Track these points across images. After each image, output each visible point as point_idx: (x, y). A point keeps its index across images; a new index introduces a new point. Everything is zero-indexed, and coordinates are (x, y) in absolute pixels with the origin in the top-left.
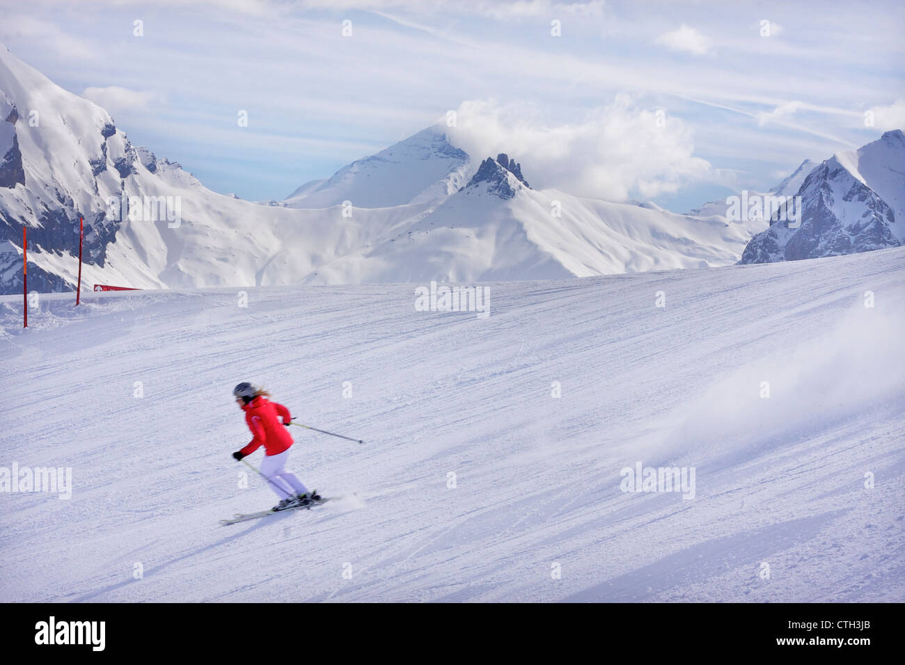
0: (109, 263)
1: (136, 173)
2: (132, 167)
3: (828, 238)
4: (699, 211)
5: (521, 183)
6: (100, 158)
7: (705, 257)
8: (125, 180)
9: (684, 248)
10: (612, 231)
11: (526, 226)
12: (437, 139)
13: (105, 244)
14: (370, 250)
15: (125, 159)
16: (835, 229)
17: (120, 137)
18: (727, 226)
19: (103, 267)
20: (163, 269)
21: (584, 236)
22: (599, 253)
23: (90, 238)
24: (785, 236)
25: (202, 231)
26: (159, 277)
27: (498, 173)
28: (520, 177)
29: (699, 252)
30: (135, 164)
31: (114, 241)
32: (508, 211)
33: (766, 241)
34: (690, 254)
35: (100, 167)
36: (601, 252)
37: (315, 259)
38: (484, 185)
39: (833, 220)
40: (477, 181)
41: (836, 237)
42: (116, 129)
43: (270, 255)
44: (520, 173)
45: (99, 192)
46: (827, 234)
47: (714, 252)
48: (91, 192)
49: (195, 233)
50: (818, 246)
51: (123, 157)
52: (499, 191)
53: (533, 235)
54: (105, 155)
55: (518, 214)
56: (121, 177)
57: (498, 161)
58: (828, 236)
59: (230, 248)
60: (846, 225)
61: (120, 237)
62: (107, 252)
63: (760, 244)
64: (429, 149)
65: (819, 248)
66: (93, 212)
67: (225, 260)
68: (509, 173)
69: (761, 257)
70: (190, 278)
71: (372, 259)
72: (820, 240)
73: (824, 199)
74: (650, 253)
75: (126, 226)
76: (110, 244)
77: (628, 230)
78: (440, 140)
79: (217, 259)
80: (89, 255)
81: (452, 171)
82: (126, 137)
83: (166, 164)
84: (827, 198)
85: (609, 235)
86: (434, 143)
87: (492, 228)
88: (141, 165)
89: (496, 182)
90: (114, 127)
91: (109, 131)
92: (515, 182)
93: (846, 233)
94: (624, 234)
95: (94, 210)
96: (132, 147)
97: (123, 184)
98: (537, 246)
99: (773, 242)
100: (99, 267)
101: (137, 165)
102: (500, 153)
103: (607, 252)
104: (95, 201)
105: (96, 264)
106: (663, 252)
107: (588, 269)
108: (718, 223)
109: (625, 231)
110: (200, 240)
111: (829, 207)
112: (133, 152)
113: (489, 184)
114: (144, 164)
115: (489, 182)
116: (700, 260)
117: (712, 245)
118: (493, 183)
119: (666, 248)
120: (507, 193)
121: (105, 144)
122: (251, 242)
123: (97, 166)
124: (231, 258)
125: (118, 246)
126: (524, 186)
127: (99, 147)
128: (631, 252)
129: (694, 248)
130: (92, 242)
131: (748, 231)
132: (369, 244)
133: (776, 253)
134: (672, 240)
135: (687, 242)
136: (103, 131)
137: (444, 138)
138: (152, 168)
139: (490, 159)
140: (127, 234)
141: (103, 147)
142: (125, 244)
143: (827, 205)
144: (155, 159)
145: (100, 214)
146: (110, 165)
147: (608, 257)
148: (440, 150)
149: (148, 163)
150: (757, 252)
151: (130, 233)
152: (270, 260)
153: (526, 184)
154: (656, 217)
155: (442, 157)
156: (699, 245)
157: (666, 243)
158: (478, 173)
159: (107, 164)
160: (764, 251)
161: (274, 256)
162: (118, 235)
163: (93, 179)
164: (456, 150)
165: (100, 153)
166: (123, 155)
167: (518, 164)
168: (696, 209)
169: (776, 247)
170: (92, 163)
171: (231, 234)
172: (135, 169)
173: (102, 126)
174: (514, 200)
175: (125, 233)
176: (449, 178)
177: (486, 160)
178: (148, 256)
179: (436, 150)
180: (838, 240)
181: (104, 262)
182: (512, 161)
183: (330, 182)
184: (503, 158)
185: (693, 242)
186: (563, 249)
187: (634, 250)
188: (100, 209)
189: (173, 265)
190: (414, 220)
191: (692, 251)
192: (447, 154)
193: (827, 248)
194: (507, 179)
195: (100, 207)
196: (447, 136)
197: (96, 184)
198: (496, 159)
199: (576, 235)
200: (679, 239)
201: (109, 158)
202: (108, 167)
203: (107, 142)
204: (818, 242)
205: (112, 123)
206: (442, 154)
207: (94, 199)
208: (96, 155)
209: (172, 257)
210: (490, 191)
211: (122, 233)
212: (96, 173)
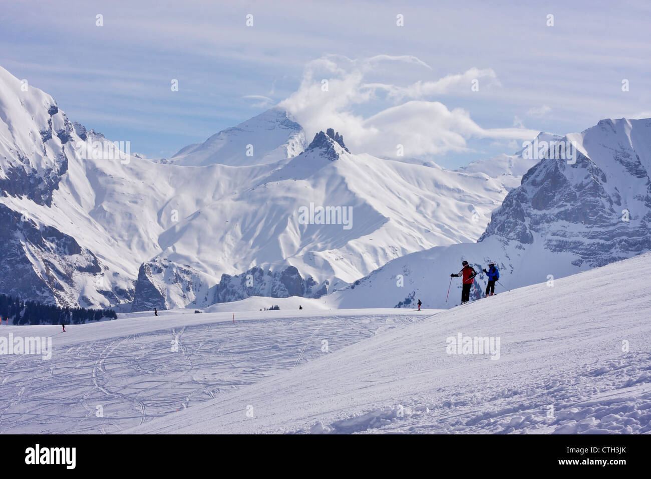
0: (55, 204)
1: (72, 141)
2: (69, 136)
3: (561, 193)
4: (465, 168)
5: (343, 149)
6: (47, 129)
7: (472, 202)
8: (64, 145)
9: (457, 195)
10: (408, 184)
11: (347, 180)
12: (280, 115)
13: (51, 190)
14: (237, 196)
15: (64, 131)
16: (566, 187)
17: (61, 115)
18: (487, 180)
19: (50, 207)
20: (92, 208)
21: (387, 187)
22: (398, 199)
23: (41, 187)
24: (532, 192)
25: (120, 182)
26: (90, 214)
27: (327, 142)
28: (342, 145)
29: (468, 198)
30: (72, 134)
31: (57, 188)
32: (334, 168)
33: (519, 195)
34: (461, 200)
35: (47, 136)
36: (399, 198)
37: (199, 202)
38: (317, 150)
39: (565, 181)
40: (313, 148)
41: (567, 192)
42: (59, 109)
43: (167, 199)
44: (343, 142)
45: (47, 154)
46: (560, 190)
47: (478, 198)
48: (41, 154)
49: (114, 183)
50: (554, 198)
51: (63, 129)
52: (328, 154)
53: (352, 186)
54: (51, 128)
55: (342, 171)
56: (62, 143)
57: (327, 134)
58: (560, 191)
59: (139, 194)
60: (574, 184)
61: (62, 186)
62: (53, 196)
63: (515, 197)
64: (274, 123)
65: (555, 200)
66: (43, 168)
67: (136, 202)
68: (335, 142)
69: (516, 206)
70: (111, 215)
71: (239, 203)
72: (556, 194)
73: (559, 166)
74: (433, 199)
75: (66, 178)
76: (55, 191)
77: (418, 183)
78: (282, 116)
79: (130, 202)
80: (41, 198)
81: (291, 138)
82: (65, 115)
83: (93, 134)
84: (561, 166)
85: (405, 186)
86: (278, 118)
87: (323, 181)
88: (76, 135)
89: (325, 148)
90: (57, 108)
91: (53, 111)
92: (339, 149)
93: (573, 189)
94: (414, 185)
95: (44, 167)
96: (69, 122)
97: (63, 148)
98: (355, 194)
99: (524, 196)
100: (47, 207)
101: (73, 134)
102: (329, 128)
103: (404, 199)
104: (44, 160)
105: (45, 205)
106: (443, 198)
107: (390, 210)
108: (481, 178)
109: (416, 184)
110: (118, 188)
111: (562, 172)
112: (70, 125)
113: (321, 150)
114: (78, 134)
115: (321, 148)
116: (468, 204)
117: (476, 194)
118: (324, 149)
119: (445, 196)
120: (334, 156)
121: (51, 120)
122: (153, 189)
123: (45, 135)
124: (139, 201)
125: (60, 192)
126: (345, 151)
127: (47, 122)
128: (420, 198)
129: (464, 196)
130: (43, 189)
131: (502, 184)
132: (237, 191)
133: (526, 203)
134: (449, 189)
135: (459, 191)
136: (49, 111)
137: (285, 114)
138: (83, 137)
139: (321, 132)
140: (67, 184)
141: (49, 122)
142: (65, 191)
143: (560, 170)
144: (85, 130)
145: (48, 170)
146: (54, 134)
147: (405, 202)
148: (282, 123)
149: (81, 134)
150: (512, 202)
151: (69, 183)
152: (168, 202)
153: (347, 150)
154: (437, 173)
155: (283, 128)
156: (467, 193)
157: (445, 193)
158: (313, 142)
159: (52, 135)
160: (518, 201)
161: (170, 200)
162: (60, 184)
163: (43, 145)
164: (293, 123)
165: (47, 127)
166: (63, 128)
167: (341, 136)
168: (463, 166)
169: (526, 199)
170: (42, 133)
171: (140, 184)
172: (71, 137)
173: (48, 107)
174: (338, 161)
175: (65, 183)
176: (288, 143)
177: (319, 133)
178: (82, 199)
179: (279, 123)
180: (568, 194)
181: (51, 204)
182: (337, 133)
183: (204, 146)
184: (330, 131)
185: (463, 191)
186: (373, 196)
187: (422, 197)
188: (48, 166)
189: (99, 206)
190: (268, 175)
191: (463, 198)
192: (287, 126)
193: (560, 200)
194: (333, 146)
195: (48, 165)
196: (287, 113)
197: (45, 148)
198: (326, 132)
199: (382, 187)
200: (453, 189)
201: (53, 129)
202: (53, 137)
203: (52, 118)
204: (554, 195)
205: (55, 105)
206: (283, 126)
207: (43, 159)
208: (45, 128)
209: (99, 200)
210: (322, 155)
211: (63, 183)
212: (45, 140)
